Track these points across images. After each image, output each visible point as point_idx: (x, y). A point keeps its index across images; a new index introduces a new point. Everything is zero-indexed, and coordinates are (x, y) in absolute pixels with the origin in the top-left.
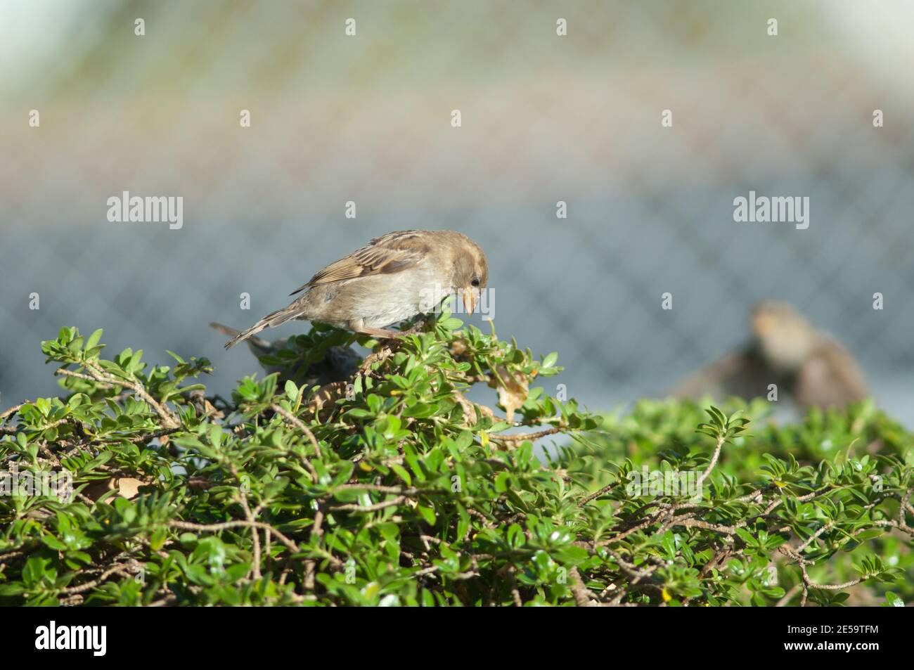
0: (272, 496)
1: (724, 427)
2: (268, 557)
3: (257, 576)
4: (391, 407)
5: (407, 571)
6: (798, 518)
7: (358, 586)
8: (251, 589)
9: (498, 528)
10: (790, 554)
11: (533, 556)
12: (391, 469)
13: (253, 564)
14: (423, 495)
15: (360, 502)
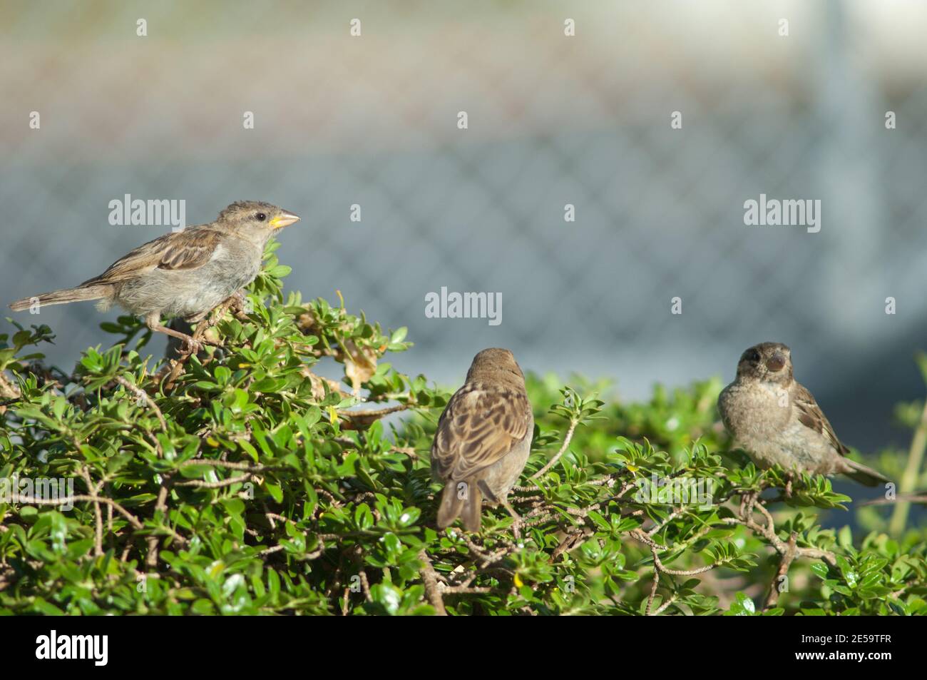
0: (116, 470)
1: (577, 408)
2: (110, 532)
3: (99, 552)
4: (239, 381)
5: (252, 549)
7: (204, 565)
8: (93, 566)
9: (345, 507)
10: (642, 538)
11: (382, 537)
12: (238, 445)
13: (95, 539)
14: (270, 472)
15: (205, 477)
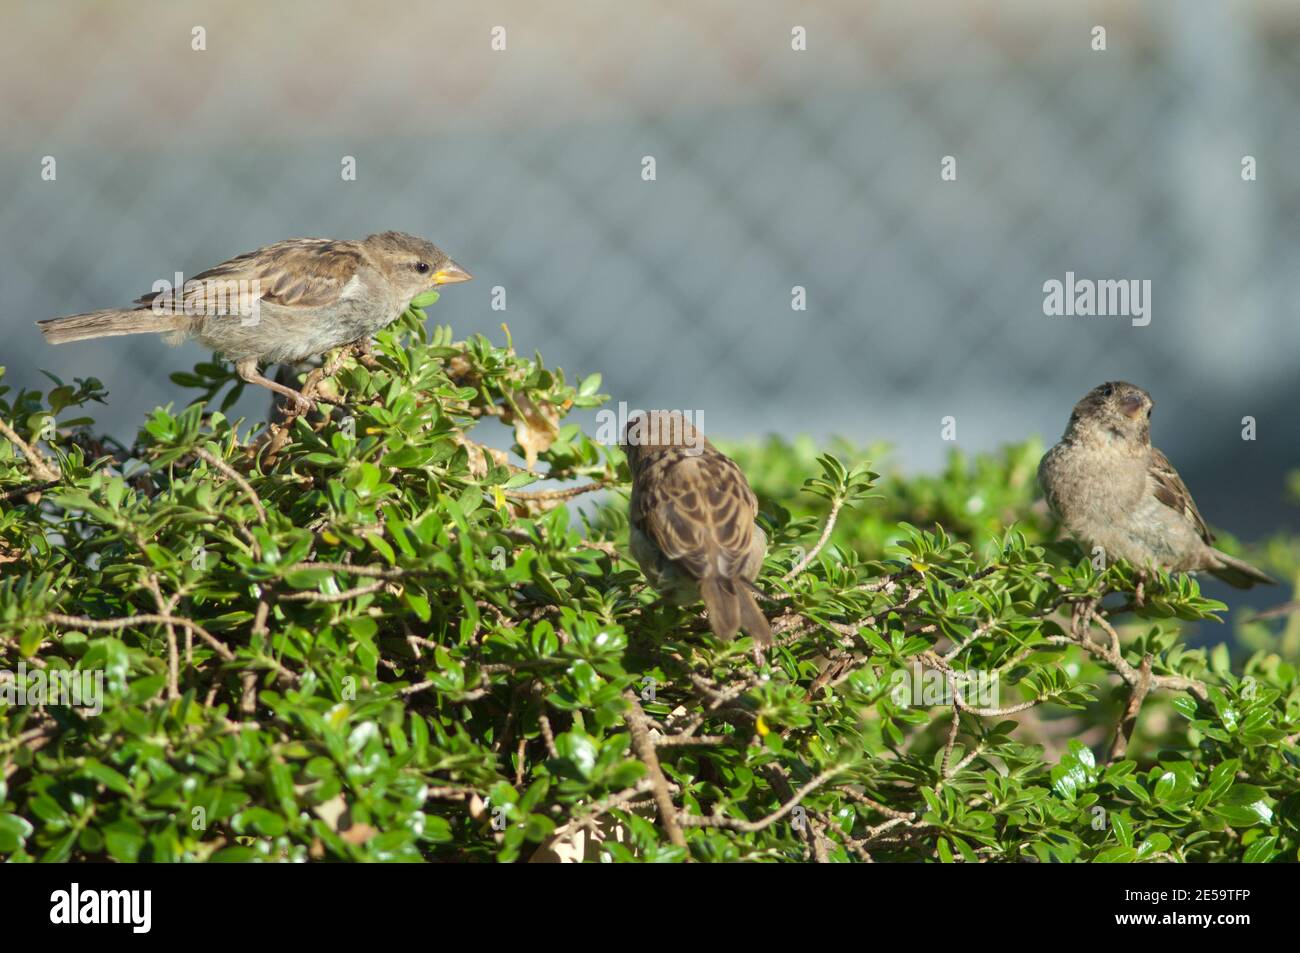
0: (196, 580)
1: (842, 484)
2: (189, 667)
3: (174, 694)
4: (366, 453)
5: (389, 687)
6: (949, 613)
7: (321, 710)
8: (166, 714)
9: (517, 626)
10: (935, 664)
11: (570, 667)
12: (366, 542)
13: (168, 676)
14: (412, 579)
15: (321, 587)
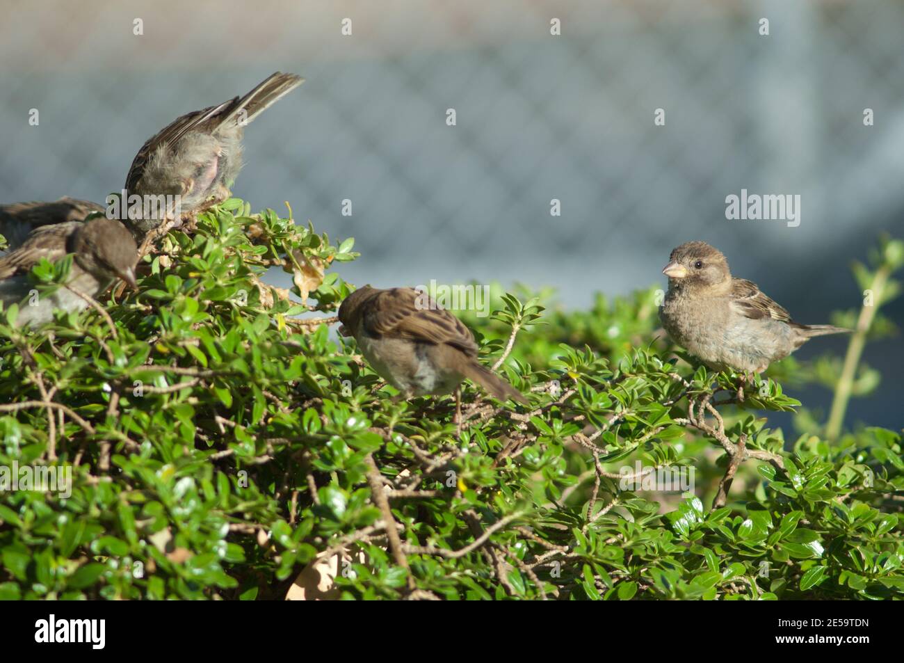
0: (68, 376)
1: (519, 314)
2: (63, 437)
3: (52, 456)
4: (190, 289)
5: (202, 454)
6: (593, 407)
7: (154, 469)
9: (293, 412)
10: (584, 442)
11: (328, 441)
12: (187, 350)
13: (48, 444)
14: (220, 378)
15: (155, 383)
